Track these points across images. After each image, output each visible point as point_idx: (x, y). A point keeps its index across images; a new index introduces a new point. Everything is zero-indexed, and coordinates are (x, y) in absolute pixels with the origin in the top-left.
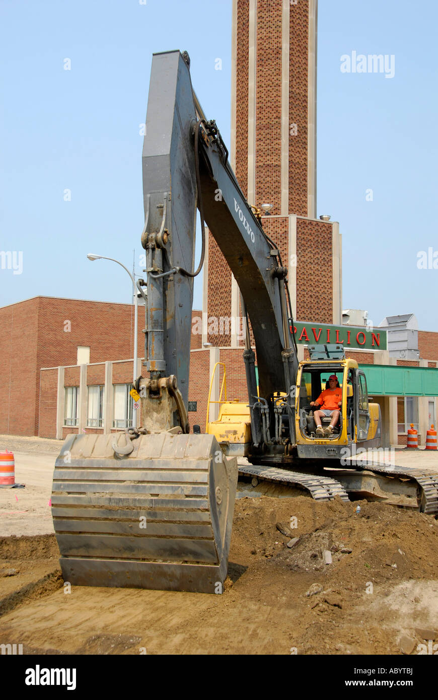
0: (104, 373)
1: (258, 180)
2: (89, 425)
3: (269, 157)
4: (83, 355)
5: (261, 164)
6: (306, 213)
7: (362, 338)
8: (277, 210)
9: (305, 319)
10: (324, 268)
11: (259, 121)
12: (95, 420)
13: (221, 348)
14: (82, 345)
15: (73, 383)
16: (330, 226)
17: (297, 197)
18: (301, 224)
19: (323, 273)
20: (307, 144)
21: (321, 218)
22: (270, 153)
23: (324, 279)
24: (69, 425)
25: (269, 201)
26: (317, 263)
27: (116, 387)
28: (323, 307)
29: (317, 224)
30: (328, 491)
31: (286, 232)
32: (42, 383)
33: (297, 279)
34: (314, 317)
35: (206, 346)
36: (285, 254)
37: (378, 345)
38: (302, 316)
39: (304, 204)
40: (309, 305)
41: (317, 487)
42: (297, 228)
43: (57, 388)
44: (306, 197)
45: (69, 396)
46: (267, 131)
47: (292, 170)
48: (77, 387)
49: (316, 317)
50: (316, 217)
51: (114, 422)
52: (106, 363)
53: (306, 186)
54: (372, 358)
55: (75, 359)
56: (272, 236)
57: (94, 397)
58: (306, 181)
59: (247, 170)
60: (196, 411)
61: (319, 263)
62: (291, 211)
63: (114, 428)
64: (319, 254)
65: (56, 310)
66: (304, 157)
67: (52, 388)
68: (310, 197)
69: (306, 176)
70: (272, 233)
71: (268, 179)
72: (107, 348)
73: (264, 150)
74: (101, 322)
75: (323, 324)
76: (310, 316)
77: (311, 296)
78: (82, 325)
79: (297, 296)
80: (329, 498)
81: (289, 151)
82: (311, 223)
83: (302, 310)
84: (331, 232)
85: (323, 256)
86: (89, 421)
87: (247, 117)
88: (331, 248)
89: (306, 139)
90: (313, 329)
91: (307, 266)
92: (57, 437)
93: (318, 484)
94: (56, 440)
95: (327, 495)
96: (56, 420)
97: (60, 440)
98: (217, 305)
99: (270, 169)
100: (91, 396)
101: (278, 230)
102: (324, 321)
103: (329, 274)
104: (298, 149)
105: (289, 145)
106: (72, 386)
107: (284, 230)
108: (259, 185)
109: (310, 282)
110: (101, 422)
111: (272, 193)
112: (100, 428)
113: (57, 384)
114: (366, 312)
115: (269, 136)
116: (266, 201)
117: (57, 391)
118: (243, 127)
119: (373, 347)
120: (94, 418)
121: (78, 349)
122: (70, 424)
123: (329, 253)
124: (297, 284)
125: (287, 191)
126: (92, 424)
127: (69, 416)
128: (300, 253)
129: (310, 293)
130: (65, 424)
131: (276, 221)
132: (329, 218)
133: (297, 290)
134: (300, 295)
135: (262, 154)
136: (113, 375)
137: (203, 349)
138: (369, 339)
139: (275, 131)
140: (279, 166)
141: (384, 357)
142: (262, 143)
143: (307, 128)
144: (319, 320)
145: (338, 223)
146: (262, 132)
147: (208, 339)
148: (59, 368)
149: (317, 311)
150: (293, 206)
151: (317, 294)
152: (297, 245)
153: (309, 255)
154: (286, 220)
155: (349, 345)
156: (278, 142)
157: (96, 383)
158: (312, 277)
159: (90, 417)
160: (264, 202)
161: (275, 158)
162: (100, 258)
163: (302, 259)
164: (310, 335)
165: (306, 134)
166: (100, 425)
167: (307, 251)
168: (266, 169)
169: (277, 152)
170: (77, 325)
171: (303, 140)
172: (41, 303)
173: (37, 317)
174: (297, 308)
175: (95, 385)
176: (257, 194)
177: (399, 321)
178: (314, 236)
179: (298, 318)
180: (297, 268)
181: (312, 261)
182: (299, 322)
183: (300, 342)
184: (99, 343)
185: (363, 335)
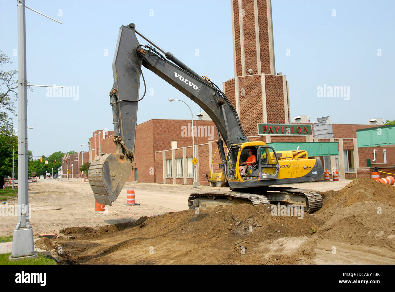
0: (182, 153)
1: (246, 58)
2: (177, 177)
3: (250, 48)
4: (174, 145)
5: (247, 51)
6: (270, 72)
7: (299, 130)
8: (256, 72)
9: (272, 122)
10: (279, 97)
11: (245, 31)
12: (180, 174)
14: (173, 140)
15: (169, 158)
16: (281, 78)
17: (265, 65)
18: (267, 78)
19: (279, 100)
20: (268, 40)
21: (278, 74)
22: (251, 45)
23: (280, 103)
25: (252, 68)
26: (276, 95)
27: (188, 159)
28: (280, 116)
29: (275, 77)
31: (260, 82)
32: (156, 159)
33: (267, 104)
34: (276, 121)
36: (260, 92)
37: (307, 132)
38: (270, 121)
39: (269, 68)
40: (273, 116)
41: (255, 200)
42: (265, 80)
43: (162, 160)
44: (270, 65)
45: (168, 164)
46: (249, 36)
47: (262, 52)
48: (171, 160)
50: (275, 74)
51: (188, 175)
52: (183, 148)
53: (269, 60)
54: (305, 139)
55: (171, 147)
56: (254, 84)
57: (179, 164)
58: (269, 57)
59: (241, 54)
62: (262, 72)
63: (188, 178)
64: (277, 91)
65: (160, 125)
66: (267, 46)
67: (160, 161)
68: (271, 64)
69: (269, 55)
70: (253, 83)
71: (251, 58)
72: (185, 141)
73: (248, 44)
75: (280, 124)
76: (274, 121)
77: (274, 111)
78: (173, 131)
79: (267, 111)
81: (260, 44)
82: (272, 77)
83: (270, 118)
84: (282, 80)
85: (279, 92)
87: (239, 30)
88: (282, 88)
89: (268, 38)
90: (275, 127)
91: (271, 97)
93: (256, 198)
94: (164, 184)
95: (260, 203)
96: (163, 175)
99: (251, 53)
100: (177, 163)
101: (257, 81)
103: (282, 100)
104: (264, 43)
105: (260, 41)
106: (169, 159)
107: (259, 81)
108: (247, 61)
109: (273, 105)
110: (182, 175)
111: (253, 64)
113: (162, 158)
114: (309, 116)
115: (250, 38)
116: (250, 68)
117: (162, 162)
118: (238, 34)
119: (305, 134)
120: (179, 173)
121: (172, 143)
122: (169, 177)
123: (282, 90)
124: (267, 106)
125: (260, 63)
126: (178, 176)
127: (168, 173)
128: (267, 91)
129: (273, 110)
130: (167, 177)
131: (255, 77)
132: (281, 74)
133: (267, 109)
134: (268, 111)
135: (247, 46)
136: (186, 153)
138: (302, 129)
139: (252, 35)
140: (256, 51)
141: (309, 138)
142: (247, 41)
143: (268, 33)
144: (278, 122)
145: (285, 76)
146: (247, 36)
148: (163, 151)
149: (277, 118)
150: (263, 69)
151: (277, 110)
152: (266, 88)
153: (272, 92)
154: (260, 76)
155: (293, 133)
156: (254, 40)
157: (179, 157)
158: (274, 102)
160: (249, 69)
161: (253, 48)
162: (174, 100)
163: (269, 94)
164: (273, 130)
165: (268, 35)
166: (182, 177)
167: (271, 90)
168: (250, 53)
169: (254, 45)
170: (171, 131)
171: (267, 38)
172: (153, 122)
173: (152, 128)
174: (267, 117)
175: (179, 158)
176: (246, 65)
177: (323, 120)
178: (274, 83)
179: (268, 122)
180: (266, 98)
181: (273, 95)
182: (268, 124)
183: (269, 133)
184: (181, 139)
185: (299, 128)
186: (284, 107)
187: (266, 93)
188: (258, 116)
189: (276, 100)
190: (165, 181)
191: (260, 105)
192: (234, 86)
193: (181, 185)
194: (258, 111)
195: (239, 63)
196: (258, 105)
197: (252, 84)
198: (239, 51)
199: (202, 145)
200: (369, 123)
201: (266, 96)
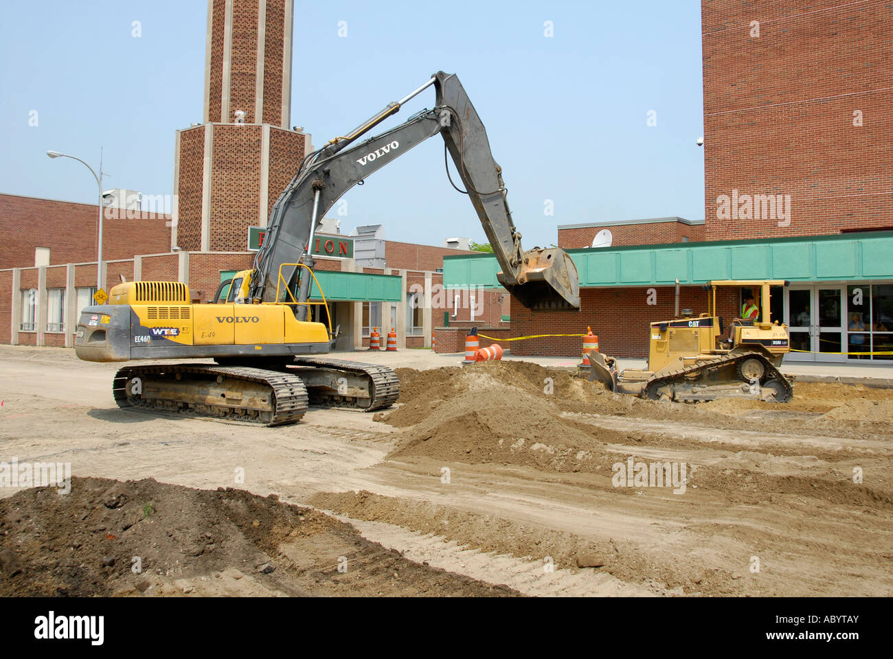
0: (66, 276)
1: (233, 87)
2: (49, 329)
3: (244, 66)
4: (43, 257)
5: (236, 72)
6: (280, 123)
7: (330, 246)
8: (249, 118)
11: (235, 29)
12: (56, 324)
13: (190, 252)
14: (41, 245)
15: (30, 286)
16: (303, 137)
17: (272, 107)
18: (274, 134)
20: (282, 57)
21: (295, 128)
22: (246, 61)
25: (243, 108)
26: (289, 172)
27: (79, 290)
29: (290, 134)
30: (291, 390)
31: (259, 140)
33: (269, 187)
35: (175, 250)
36: (258, 162)
37: (345, 253)
39: (278, 114)
41: (282, 386)
42: (271, 137)
43: (11, 290)
44: (281, 108)
45: (26, 299)
46: (243, 40)
48: (35, 290)
50: (289, 128)
51: (76, 327)
52: (68, 265)
53: (281, 97)
54: (340, 265)
55: (33, 260)
56: (245, 144)
57: (54, 300)
58: (281, 92)
59: (221, 76)
61: (291, 173)
62: (265, 120)
63: (76, 333)
64: (291, 164)
65: (10, 208)
66: (279, 68)
67: (6, 291)
68: (284, 108)
69: (281, 87)
70: (245, 140)
71: (243, 87)
72: (70, 250)
73: (239, 58)
74: (64, 222)
78: (41, 225)
79: (269, 203)
80: (290, 398)
81: (265, 61)
82: (284, 133)
84: (304, 143)
85: (296, 167)
86: (49, 325)
87: (223, 24)
89: (282, 51)
91: (279, 175)
92: (12, 343)
93: (283, 382)
94: (11, 346)
95: (289, 395)
96: (11, 324)
97: (17, 345)
98: (187, 209)
99: (245, 77)
100: (50, 299)
101: (252, 138)
104: (273, 60)
105: (265, 56)
106: (29, 289)
107: (257, 138)
108: (234, 92)
110: (62, 326)
111: (247, 101)
112: (61, 333)
113: (11, 286)
114: (339, 221)
115: (245, 45)
116: (240, 108)
117: (11, 294)
119: (341, 255)
120: (54, 322)
121: (37, 250)
122: (27, 329)
124: (269, 192)
125: (261, 100)
127: (26, 321)
128: (272, 162)
130: (22, 329)
131: (250, 128)
132: (302, 130)
133: (269, 198)
134: (271, 203)
135: (237, 61)
136: (76, 278)
137: (173, 253)
138: (337, 247)
139: (251, 41)
140: (255, 75)
141: (349, 264)
142: (238, 51)
143: (283, 41)
145: (311, 135)
146: (238, 41)
147: (178, 243)
148: (14, 269)
150: (267, 115)
152: (270, 153)
153: (281, 164)
154: (259, 128)
156: (253, 51)
157: (56, 285)
159: (50, 321)
160: (238, 109)
161: (250, 67)
162: (61, 156)
163: (274, 168)
165: (282, 46)
166: (62, 330)
168: (241, 77)
169: (253, 61)
170: (36, 225)
171: (279, 53)
175: (56, 288)
176: (232, 100)
177: (368, 232)
178: (287, 146)
180: (269, 176)
181: (284, 170)
184: (61, 244)
185: (331, 243)
187: (270, 164)
188: (250, 210)
190: (14, 339)
191: (256, 188)
192: (202, 142)
193: (58, 348)
194: (250, 200)
195: (217, 95)
196: (250, 189)
197: (242, 143)
198: (218, 69)
199: (115, 261)
201: (270, 170)
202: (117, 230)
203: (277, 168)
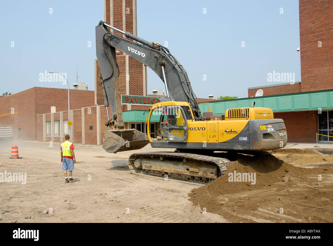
0: (60, 116)
2: (55, 136)
4: (53, 109)
7: (154, 101)
8: (122, 53)
9: (133, 94)
10: (139, 75)
11: (114, 19)
12: (58, 134)
13: (101, 106)
14: (53, 105)
18: (130, 58)
19: (139, 77)
20: (133, 28)
23: (140, 79)
24: (48, 136)
27: (65, 121)
28: (139, 89)
32: (37, 121)
35: (96, 105)
36: (125, 70)
38: (132, 93)
40: (134, 89)
42: (129, 60)
45: (48, 125)
46: (117, 23)
48: (50, 122)
49: (137, 93)
52: (60, 112)
55: (50, 111)
57: (56, 125)
60: (92, 129)
61: (138, 73)
64: (138, 69)
65: (42, 92)
67: (41, 122)
70: (119, 62)
72: (63, 106)
74: (60, 96)
77: (135, 85)
79: (129, 85)
83: (132, 91)
85: (139, 70)
86: (55, 134)
88: (142, 67)
89: (133, 26)
90: (135, 98)
91: (133, 74)
92: (44, 141)
96: (43, 134)
97: (45, 142)
98: (100, 89)
100: (55, 125)
101: (122, 61)
102: (140, 95)
103: (142, 77)
104: (129, 30)
106: (48, 121)
107: (124, 61)
109: (134, 80)
110: (59, 135)
112: (59, 137)
113: (43, 121)
115: (118, 25)
117: (43, 123)
118: (109, 21)
120: (57, 133)
121: (51, 107)
123: (142, 69)
124: (129, 81)
127: (48, 133)
128: (130, 69)
129: (134, 84)
131: (121, 57)
134: (130, 85)
135: (116, 32)
136: (63, 117)
137: (95, 106)
139: (120, 23)
143: (133, 22)
144: (138, 95)
146: (116, 23)
147: (97, 102)
148: (43, 114)
149: (137, 91)
151: (137, 85)
152: (129, 66)
154: (125, 57)
155: (149, 104)
156: (122, 27)
158: (135, 78)
159: (56, 133)
162: (54, 72)
164: (134, 100)
165: (133, 24)
166: (59, 136)
167: (133, 69)
170: (51, 98)
171: (131, 27)
172: (36, 89)
173: (34, 95)
174: (129, 90)
175: (57, 121)
178: (135, 63)
179: (130, 94)
181: (135, 72)
182: (130, 95)
183: (130, 103)
184: (59, 104)
185: (154, 100)
186: (143, 82)
187: (129, 70)
188: (122, 88)
189: (137, 77)
190: (44, 139)
191: (124, 80)
193: (58, 143)
194: (122, 84)
196: (122, 80)
199: (76, 110)
200: (208, 98)
201: (129, 73)
202: (79, 98)
203: (132, 72)
